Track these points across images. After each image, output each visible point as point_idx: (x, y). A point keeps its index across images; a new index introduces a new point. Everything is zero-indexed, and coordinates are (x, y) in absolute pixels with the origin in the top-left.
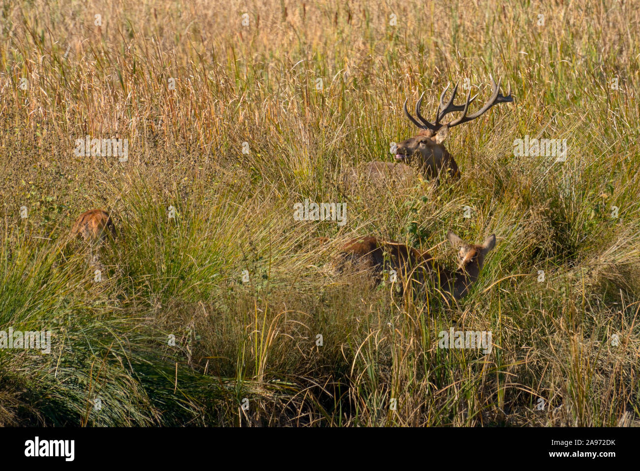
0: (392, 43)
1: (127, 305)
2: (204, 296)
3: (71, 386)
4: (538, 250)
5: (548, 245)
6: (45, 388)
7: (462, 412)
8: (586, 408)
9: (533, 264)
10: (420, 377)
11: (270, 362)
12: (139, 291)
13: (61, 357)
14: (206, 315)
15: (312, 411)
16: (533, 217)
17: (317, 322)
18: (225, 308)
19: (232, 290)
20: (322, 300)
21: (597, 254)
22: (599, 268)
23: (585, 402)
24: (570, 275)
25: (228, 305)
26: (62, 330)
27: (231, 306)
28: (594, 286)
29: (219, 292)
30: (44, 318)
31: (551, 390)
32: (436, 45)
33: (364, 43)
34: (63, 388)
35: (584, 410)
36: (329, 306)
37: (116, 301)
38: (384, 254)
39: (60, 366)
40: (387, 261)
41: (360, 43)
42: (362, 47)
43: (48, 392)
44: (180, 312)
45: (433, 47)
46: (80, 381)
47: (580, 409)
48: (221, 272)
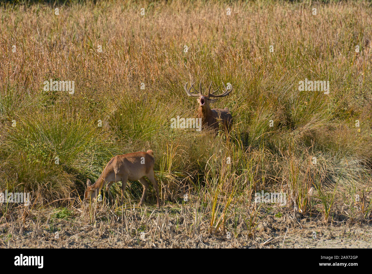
0: (233, 41)
1: (119, 142)
2: (149, 139)
3: (96, 173)
4: (280, 124)
5: (284, 122)
6: (86, 173)
7: (248, 186)
8: (296, 186)
9: (278, 129)
10: (232, 172)
11: (174, 165)
12: (123, 137)
13: (93, 161)
14: (149, 146)
15: (190, 184)
16: (278, 111)
17: (192, 150)
18: (157, 144)
19: (160, 137)
20: (195, 142)
21: (303, 126)
22: (304, 131)
23: (296, 183)
24: (292, 134)
25: (158, 143)
26: (93, 151)
27: (160, 143)
28: (301, 138)
29: (155, 137)
30: (86, 146)
31: (283, 178)
32: (250, 42)
33: (223, 41)
34: (94, 174)
35: (295, 186)
36: (197, 144)
37: (115, 140)
38: (219, 124)
39: (92, 165)
40: (220, 127)
41: (221, 41)
42: (222, 42)
43: (88, 175)
44: (140, 145)
45: (249, 43)
46: (100, 171)
47: (294, 185)
48: (156, 130)
